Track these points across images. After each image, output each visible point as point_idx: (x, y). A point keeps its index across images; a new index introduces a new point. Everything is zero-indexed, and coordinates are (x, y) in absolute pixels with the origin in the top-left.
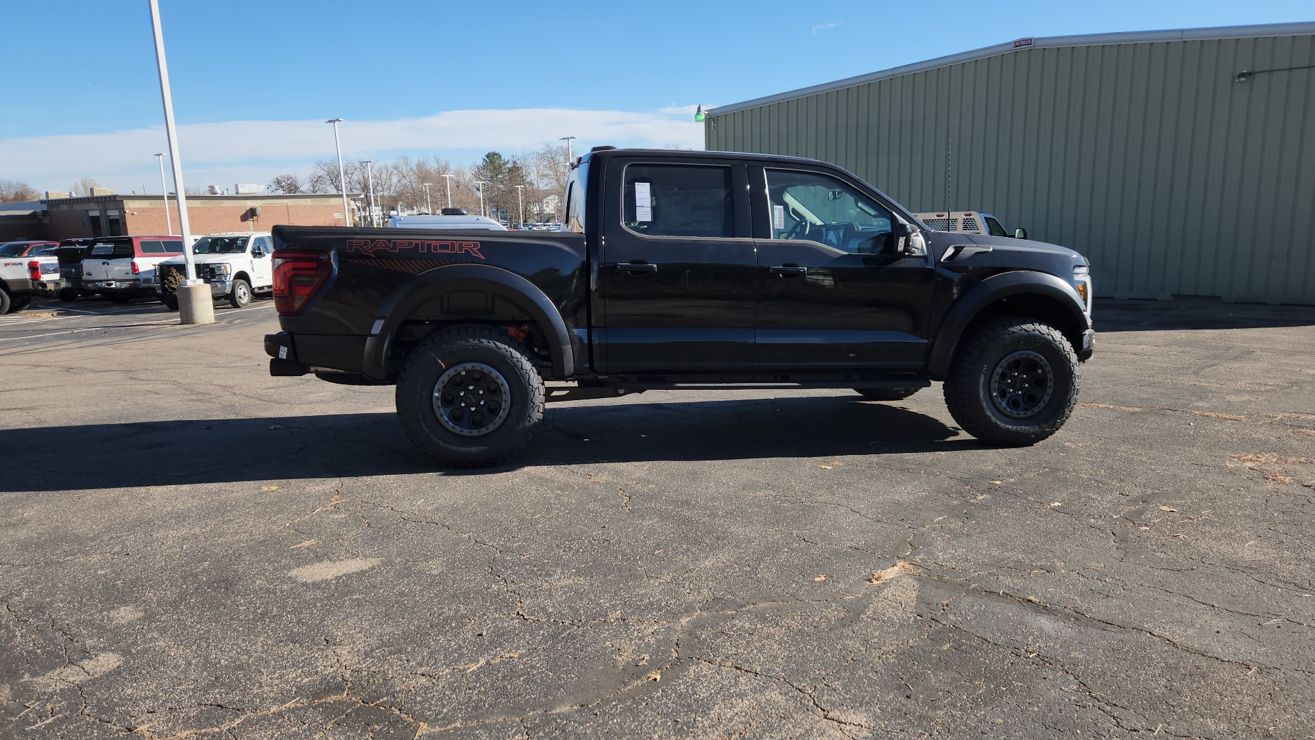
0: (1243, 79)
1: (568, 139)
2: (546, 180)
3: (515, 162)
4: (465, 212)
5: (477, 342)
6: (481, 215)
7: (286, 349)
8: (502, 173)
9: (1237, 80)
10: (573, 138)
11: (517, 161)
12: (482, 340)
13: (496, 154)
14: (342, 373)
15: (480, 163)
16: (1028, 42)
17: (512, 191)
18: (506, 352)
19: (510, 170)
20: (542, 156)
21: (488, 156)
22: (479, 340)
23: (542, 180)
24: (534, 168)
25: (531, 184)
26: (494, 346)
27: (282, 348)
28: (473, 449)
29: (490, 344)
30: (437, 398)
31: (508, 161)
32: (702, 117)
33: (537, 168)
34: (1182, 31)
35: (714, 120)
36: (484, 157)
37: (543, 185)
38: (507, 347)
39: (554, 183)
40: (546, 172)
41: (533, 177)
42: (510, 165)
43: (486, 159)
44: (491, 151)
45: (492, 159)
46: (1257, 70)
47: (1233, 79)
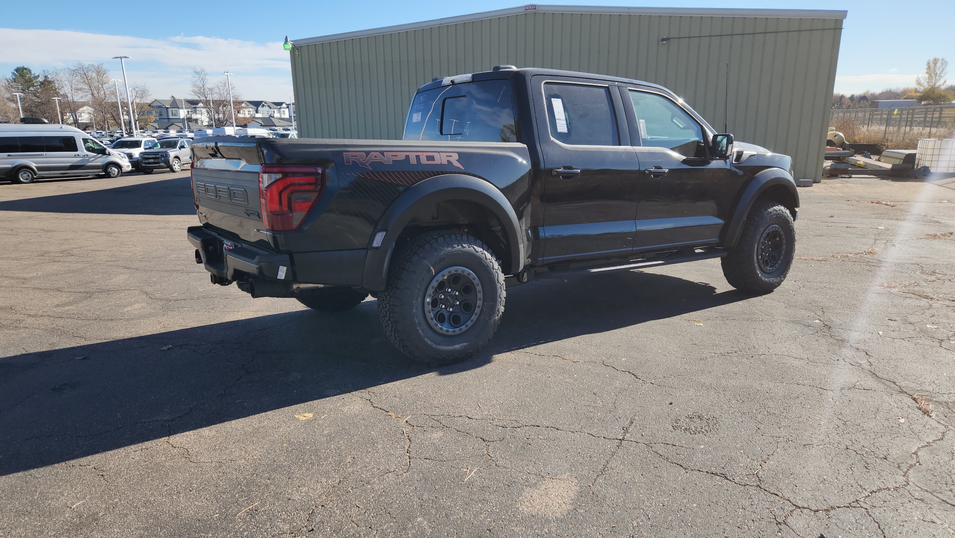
0: (664, 42)
1: (121, 58)
2: (80, 94)
3: (46, 77)
4: (46, 121)
5: (460, 247)
6: (59, 123)
7: (285, 268)
8: (33, 86)
9: (661, 43)
10: (126, 57)
11: (49, 76)
12: (464, 245)
13: (26, 69)
14: (321, 288)
15: (9, 76)
16: (534, 7)
17: (49, 102)
18: (481, 255)
19: (42, 83)
20: (74, 72)
21: (17, 70)
22: (462, 245)
23: (76, 94)
24: (67, 83)
25: (65, 96)
26: (473, 250)
27: (281, 268)
28: (457, 346)
29: (470, 249)
30: (428, 303)
31: (39, 76)
32: (289, 46)
33: (71, 82)
34: (629, 8)
35: (298, 49)
36: (13, 71)
37: (78, 98)
38: (482, 250)
39: (90, 96)
40: (80, 87)
41: (66, 90)
42: (41, 79)
43: (15, 73)
44: (20, 65)
45: (22, 75)
46: (671, 37)
47: (658, 43)
